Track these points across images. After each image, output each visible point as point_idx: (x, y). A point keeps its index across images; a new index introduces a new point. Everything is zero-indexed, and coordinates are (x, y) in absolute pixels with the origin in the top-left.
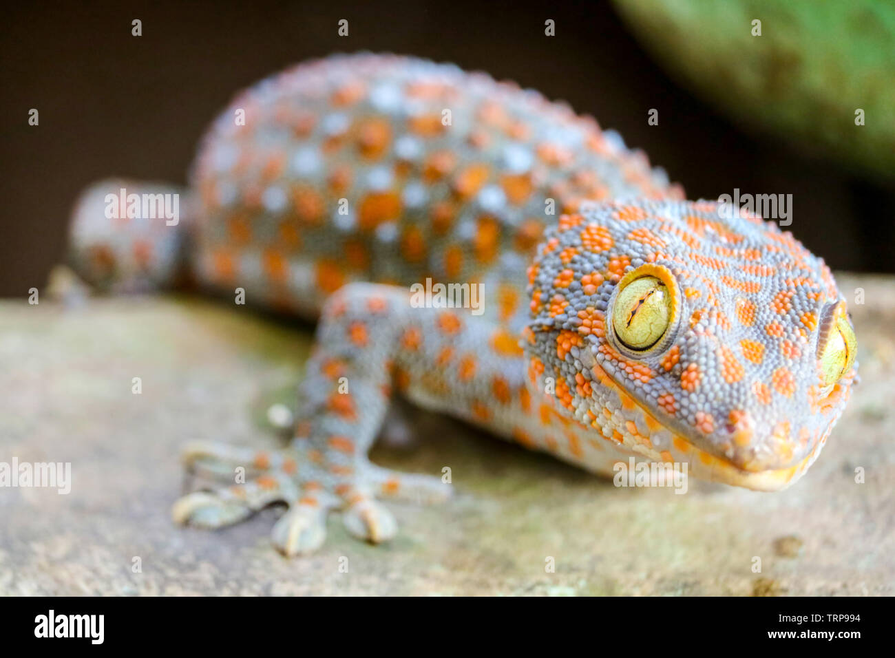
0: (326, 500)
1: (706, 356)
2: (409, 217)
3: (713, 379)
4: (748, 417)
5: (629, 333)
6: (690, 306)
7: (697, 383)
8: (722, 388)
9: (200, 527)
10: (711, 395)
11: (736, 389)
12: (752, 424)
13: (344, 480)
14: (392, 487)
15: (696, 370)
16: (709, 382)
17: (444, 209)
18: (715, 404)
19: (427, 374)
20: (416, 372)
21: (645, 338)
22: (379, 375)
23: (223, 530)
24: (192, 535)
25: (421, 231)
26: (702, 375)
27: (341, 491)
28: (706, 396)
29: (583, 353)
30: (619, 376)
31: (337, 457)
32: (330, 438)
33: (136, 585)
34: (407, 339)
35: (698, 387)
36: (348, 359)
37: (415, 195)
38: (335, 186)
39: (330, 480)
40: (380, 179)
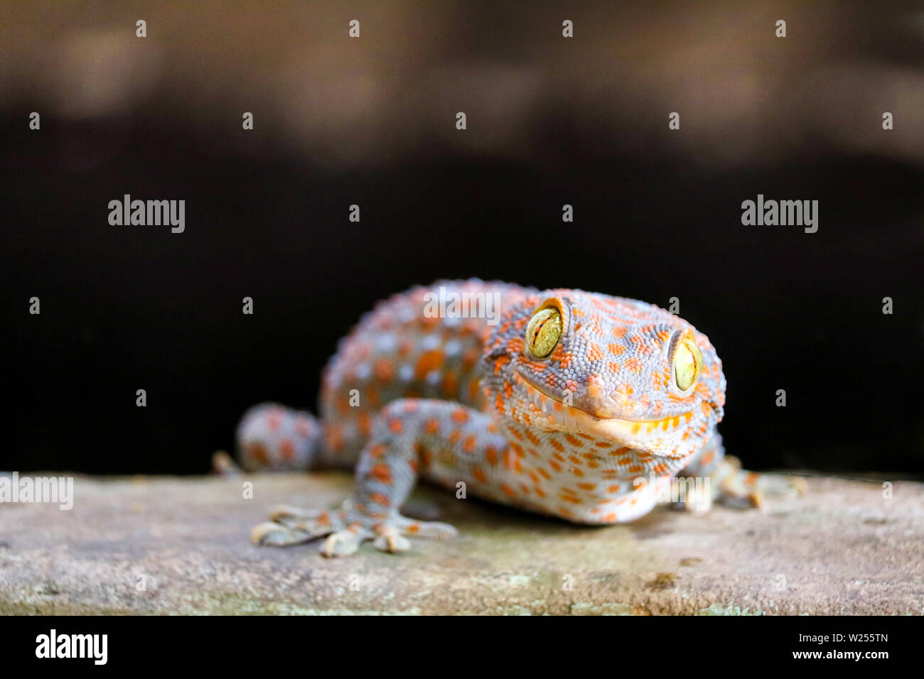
0: (363, 533)
1: (579, 347)
2: (448, 363)
3: (580, 359)
4: (599, 379)
5: (535, 350)
6: (575, 320)
7: (569, 362)
8: (586, 365)
9: (270, 545)
10: (578, 369)
11: (594, 364)
12: (601, 382)
13: (378, 521)
14: (414, 529)
15: (571, 355)
16: (577, 361)
17: (470, 353)
18: (580, 374)
19: (443, 450)
20: (435, 450)
21: (545, 352)
22: (409, 452)
23: (287, 547)
24: (264, 550)
25: (455, 373)
26: (573, 357)
27: (374, 528)
28: (574, 369)
29: (509, 367)
30: (526, 373)
31: (375, 507)
32: (372, 495)
33: (215, 569)
34: (429, 427)
35: (570, 365)
36: (388, 444)
37: (453, 348)
38: (402, 352)
39: (369, 522)
40: (432, 342)
